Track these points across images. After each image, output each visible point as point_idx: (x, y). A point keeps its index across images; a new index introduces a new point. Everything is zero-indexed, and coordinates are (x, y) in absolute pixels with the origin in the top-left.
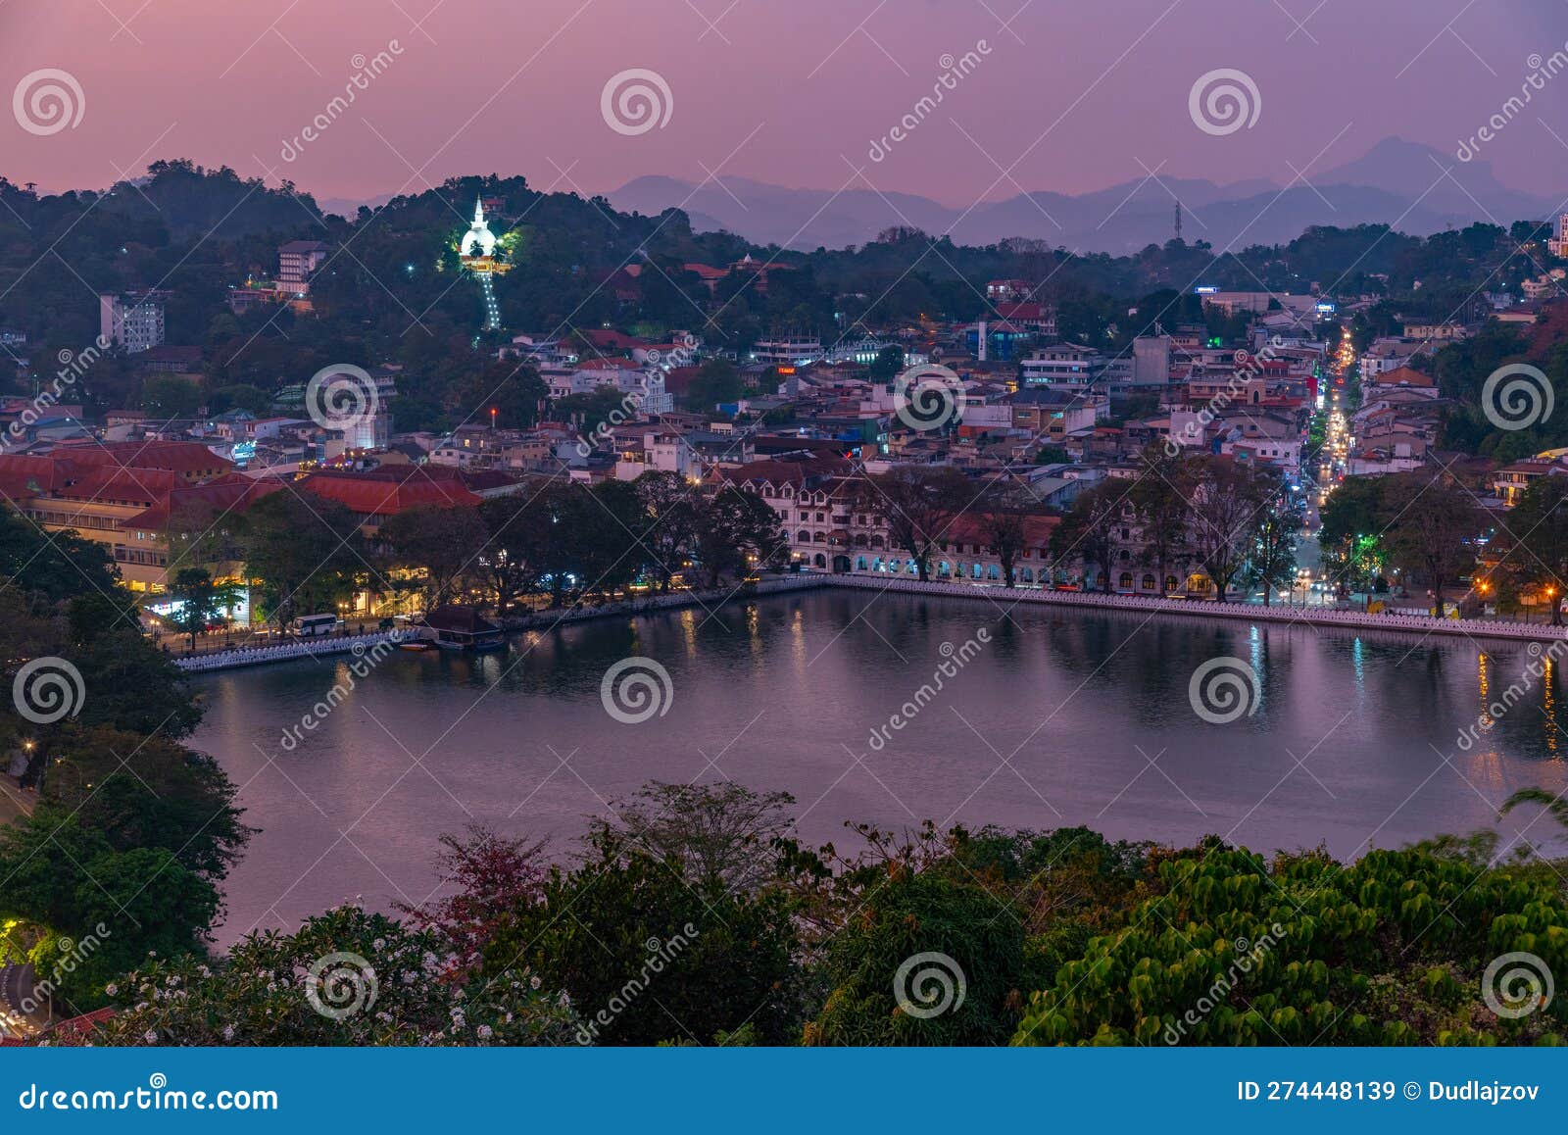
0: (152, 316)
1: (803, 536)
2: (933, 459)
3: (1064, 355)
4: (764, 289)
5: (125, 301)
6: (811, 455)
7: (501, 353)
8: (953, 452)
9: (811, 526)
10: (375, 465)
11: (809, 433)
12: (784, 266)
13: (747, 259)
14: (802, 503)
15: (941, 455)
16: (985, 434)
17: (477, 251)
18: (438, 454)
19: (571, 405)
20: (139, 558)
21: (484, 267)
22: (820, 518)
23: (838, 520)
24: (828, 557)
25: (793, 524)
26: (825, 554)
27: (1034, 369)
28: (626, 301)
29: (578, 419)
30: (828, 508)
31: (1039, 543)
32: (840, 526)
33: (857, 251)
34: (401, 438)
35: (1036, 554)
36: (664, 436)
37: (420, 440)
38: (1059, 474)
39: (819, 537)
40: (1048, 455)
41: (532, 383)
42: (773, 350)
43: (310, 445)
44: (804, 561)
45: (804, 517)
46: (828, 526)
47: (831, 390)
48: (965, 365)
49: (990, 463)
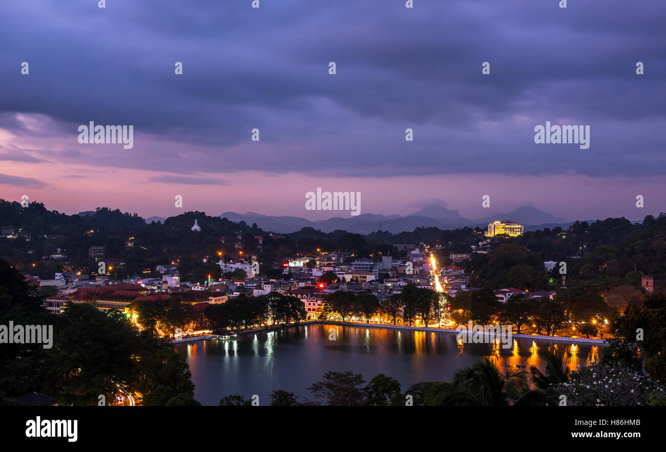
1: (309, 309)
3: (364, 261)
9: (312, 307)
13: (271, 234)
14: (309, 300)
17: (196, 231)
22: (314, 304)
23: (319, 305)
25: (307, 306)
27: (356, 265)
30: (316, 301)
34: (184, 284)
37: (189, 284)
39: (314, 310)
43: (158, 285)
45: (310, 304)
46: (316, 307)
49: (351, 290)
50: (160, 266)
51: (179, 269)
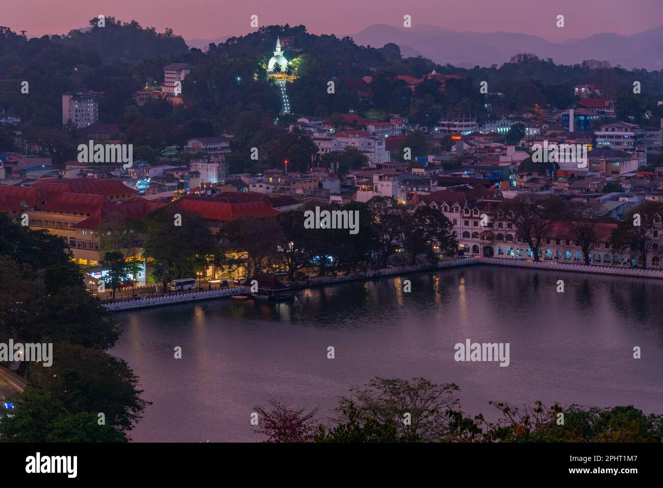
0: (91, 107)
1: (466, 235)
2: (542, 189)
3: (620, 129)
4: (443, 90)
5: (76, 97)
6: (470, 187)
7: (291, 128)
8: (554, 185)
9: (470, 229)
10: (218, 192)
11: (470, 174)
12: (456, 77)
13: (434, 73)
14: (465, 215)
15: (547, 187)
16: (573, 175)
17: (277, 69)
18: (254, 186)
19: (330, 158)
20: (83, 245)
21: (281, 78)
22: (476, 224)
23: (486, 225)
24: (480, 247)
25: (459, 228)
26: (479, 245)
27: (602, 137)
28: (363, 98)
29: (335, 166)
30: (481, 218)
31: (604, 239)
32: (487, 229)
33: (498, 68)
34: (233, 177)
35: (602, 246)
36: (385, 176)
37: (244, 178)
38: (617, 199)
39: (475, 235)
40: (611, 188)
41: (308, 146)
42: (449, 126)
43: (181, 181)
44: (466, 250)
45: (467, 223)
46: (480, 229)
47: (482, 149)
48: (561, 134)
49: (576, 192)
50: (194, 141)
51: (232, 146)
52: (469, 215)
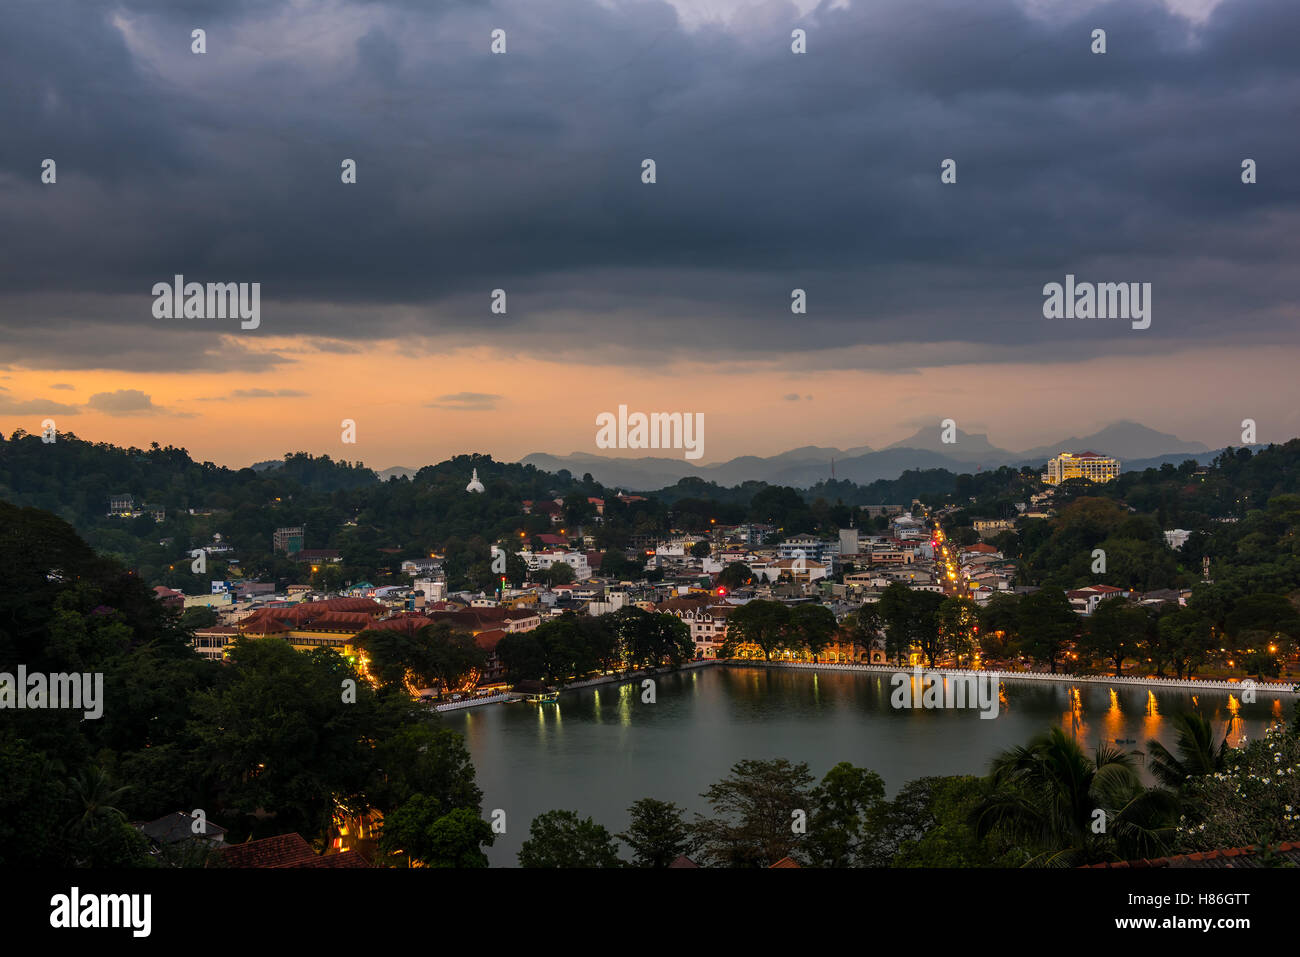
3: (803, 540)
9: (704, 633)
12: (641, 499)
13: (620, 494)
14: (698, 621)
18: (475, 602)
22: (708, 628)
24: (713, 650)
26: (711, 648)
27: (787, 548)
30: (713, 623)
32: (720, 633)
37: (464, 595)
43: (406, 600)
44: (701, 653)
49: (780, 598)
50: (408, 563)
51: (445, 566)
52: (701, 621)
